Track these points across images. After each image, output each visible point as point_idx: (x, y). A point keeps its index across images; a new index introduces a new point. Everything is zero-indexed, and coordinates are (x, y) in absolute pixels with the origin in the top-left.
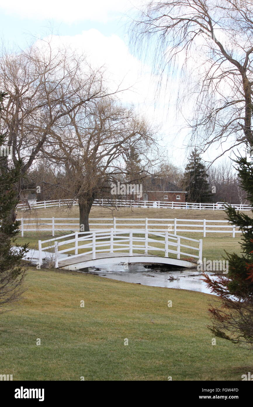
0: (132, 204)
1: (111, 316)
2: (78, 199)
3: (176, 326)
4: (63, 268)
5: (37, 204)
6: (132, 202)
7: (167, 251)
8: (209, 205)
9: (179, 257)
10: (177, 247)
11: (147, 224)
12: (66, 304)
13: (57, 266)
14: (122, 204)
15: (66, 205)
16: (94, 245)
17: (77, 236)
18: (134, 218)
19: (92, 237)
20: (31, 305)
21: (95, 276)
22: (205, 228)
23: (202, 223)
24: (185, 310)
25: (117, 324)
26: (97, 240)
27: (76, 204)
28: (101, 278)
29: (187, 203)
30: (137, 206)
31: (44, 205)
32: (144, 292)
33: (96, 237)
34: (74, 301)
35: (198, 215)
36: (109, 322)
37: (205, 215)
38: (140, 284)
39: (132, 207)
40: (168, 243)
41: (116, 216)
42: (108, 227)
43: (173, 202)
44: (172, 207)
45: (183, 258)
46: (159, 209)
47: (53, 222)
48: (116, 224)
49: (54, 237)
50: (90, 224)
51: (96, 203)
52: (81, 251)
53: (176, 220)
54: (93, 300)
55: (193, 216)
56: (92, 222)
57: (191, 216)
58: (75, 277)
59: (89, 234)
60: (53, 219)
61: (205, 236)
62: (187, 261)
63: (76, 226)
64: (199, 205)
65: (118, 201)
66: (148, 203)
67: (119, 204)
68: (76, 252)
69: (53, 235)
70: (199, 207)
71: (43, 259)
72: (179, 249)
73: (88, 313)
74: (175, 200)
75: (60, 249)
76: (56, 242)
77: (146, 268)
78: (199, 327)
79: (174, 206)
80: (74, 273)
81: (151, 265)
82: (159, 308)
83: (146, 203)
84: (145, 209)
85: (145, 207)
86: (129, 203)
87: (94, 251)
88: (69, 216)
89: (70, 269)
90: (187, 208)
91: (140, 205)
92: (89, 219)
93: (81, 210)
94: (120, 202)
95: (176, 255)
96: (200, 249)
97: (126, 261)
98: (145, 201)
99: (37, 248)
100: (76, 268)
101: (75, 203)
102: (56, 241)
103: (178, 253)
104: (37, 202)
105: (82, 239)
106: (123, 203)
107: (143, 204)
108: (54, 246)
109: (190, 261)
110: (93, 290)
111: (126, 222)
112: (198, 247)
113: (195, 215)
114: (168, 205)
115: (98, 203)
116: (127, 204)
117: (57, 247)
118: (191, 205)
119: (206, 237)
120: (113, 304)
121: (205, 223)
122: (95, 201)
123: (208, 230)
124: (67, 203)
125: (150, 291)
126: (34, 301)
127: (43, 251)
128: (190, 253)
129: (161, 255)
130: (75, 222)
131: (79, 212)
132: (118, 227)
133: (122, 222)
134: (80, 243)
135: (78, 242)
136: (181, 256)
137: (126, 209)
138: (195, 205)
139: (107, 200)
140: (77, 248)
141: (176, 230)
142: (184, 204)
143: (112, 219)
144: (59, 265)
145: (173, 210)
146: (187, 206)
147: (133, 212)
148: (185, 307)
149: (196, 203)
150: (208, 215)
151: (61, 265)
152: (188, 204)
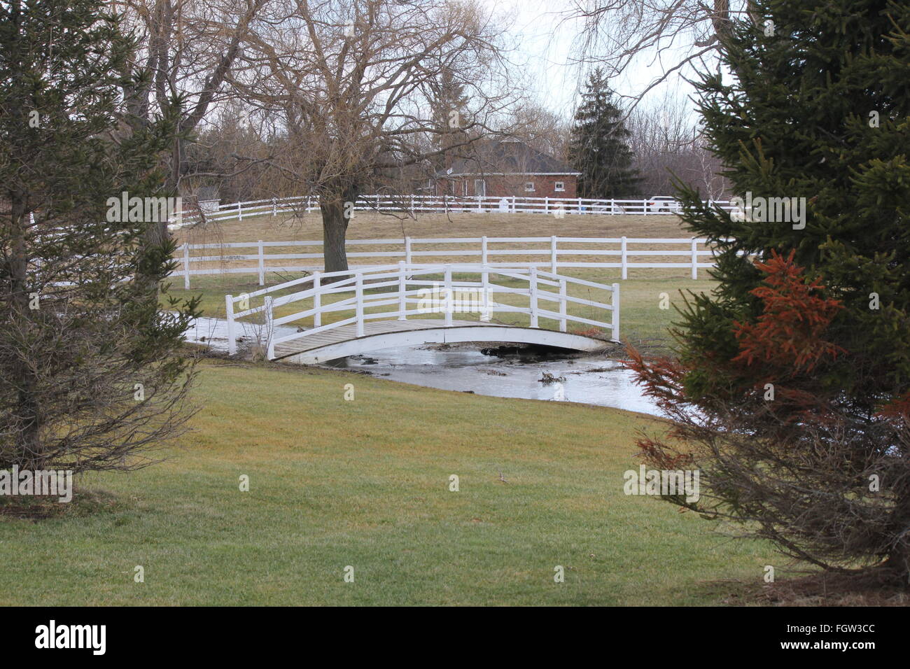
0: (450, 206)
1: (403, 469)
2: (318, 197)
3: (560, 488)
4: (286, 360)
5: (221, 210)
6: (449, 200)
7: (536, 313)
8: (635, 204)
9: (563, 327)
10: (558, 303)
11: (486, 252)
12: (295, 443)
13: (271, 356)
14: (426, 206)
15: (292, 210)
16: (360, 302)
17: (317, 283)
18: (454, 237)
19: (354, 284)
20: (212, 449)
21: (364, 376)
22: (624, 259)
23: (618, 246)
24: (581, 452)
25: (419, 486)
26: (366, 292)
27: (313, 209)
28: (378, 381)
29: (580, 200)
30: (460, 209)
31: (238, 213)
32: (483, 412)
33: (365, 282)
34: (315, 435)
35: (607, 228)
36: (398, 482)
37: (625, 227)
38: (471, 392)
39: (448, 211)
40: (536, 295)
41: (410, 235)
42: (394, 260)
43: (547, 199)
44: (546, 211)
45: (575, 330)
46: (513, 215)
47: (261, 250)
48: (410, 254)
49: (262, 287)
50: (348, 255)
51: (363, 205)
52: (328, 318)
53: (555, 239)
54: (359, 432)
55: (597, 231)
56: (354, 249)
57: (591, 231)
58: (316, 379)
59: (347, 277)
60: (260, 244)
61: (625, 276)
62: (584, 336)
63: (315, 260)
64: (610, 204)
65: (415, 199)
66: (487, 201)
67: (419, 205)
68: (318, 321)
69: (262, 283)
70: (609, 210)
71: (237, 341)
72: (563, 307)
73: (348, 463)
74: (552, 192)
75: (277, 313)
76: (268, 298)
77: (486, 354)
78: (616, 489)
79: (550, 208)
80: (312, 371)
81: (497, 347)
82: (519, 447)
83: (482, 201)
84: (478, 217)
85: (480, 210)
86: (441, 203)
87: (360, 317)
88: (298, 238)
89: (303, 362)
90: (580, 212)
91: (468, 206)
92: (347, 242)
93: (327, 221)
94: (419, 200)
95: (558, 322)
96: (615, 306)
97: (439, 338)
98: (480, 198)
99: (223, 316)
100: (316, 358)
101: (312, 206)
102: (267, 294)
103: (563, 317)
104: (220, 204)
105: (330, 288)
106: (427, 203)
107: (474, 203)
108: (263, 308)
109: (590, 337)
110: (359, 410)
111: (435, 246)
112: (610, 302)
113: (600, 229)
114: (534, 205)
115: (368, 205)
116: (436, 206)
117: (270, 311)
118: (589, 203)
119: (628, 280)
120: (408, 440)
121: (624, 247)
122: (360, 199)
123: (634, 262)
124: (293, 207)
125: (496, 407)
126: (218, 440)
127: (237, 320)
128: (590, 318)
129: (520, 323)
130: (314, 249)
131: (321, 228)
132: (416, 260)
133: (425, 247)
134: (326, 299)
135: (322, 295)
136: (569, 324)
137: (434, 216)
138: (601, 204)
139: (388, 196)
140: (318, 310)
141: (556, 264)
142: (573, 203)
143: (402, 241)
144: (278, 352)
145: (547, 216)
146: (580, 206)
147: (451, 224)
148: (579, 445)
149: (601, 198)
150: (631, 226)
151: (282, 353)
152: (584, 203)
